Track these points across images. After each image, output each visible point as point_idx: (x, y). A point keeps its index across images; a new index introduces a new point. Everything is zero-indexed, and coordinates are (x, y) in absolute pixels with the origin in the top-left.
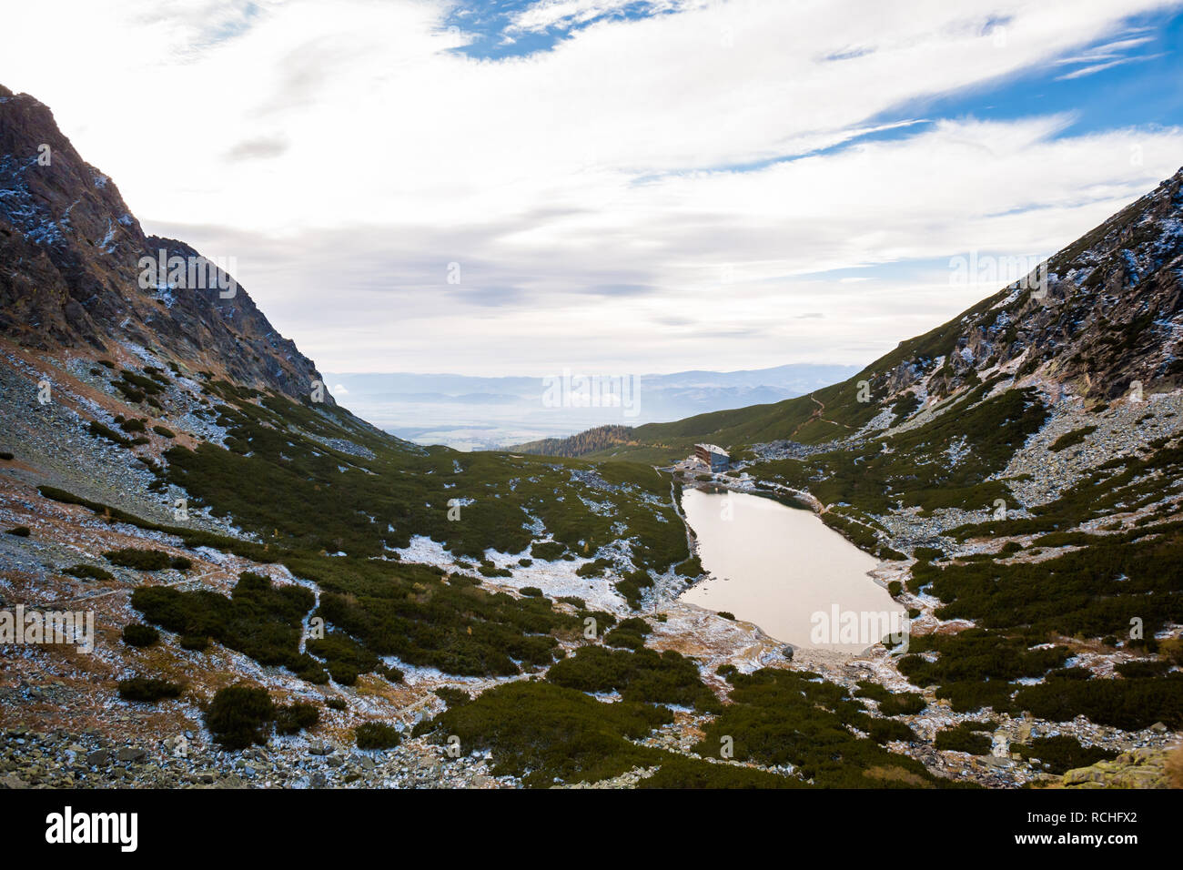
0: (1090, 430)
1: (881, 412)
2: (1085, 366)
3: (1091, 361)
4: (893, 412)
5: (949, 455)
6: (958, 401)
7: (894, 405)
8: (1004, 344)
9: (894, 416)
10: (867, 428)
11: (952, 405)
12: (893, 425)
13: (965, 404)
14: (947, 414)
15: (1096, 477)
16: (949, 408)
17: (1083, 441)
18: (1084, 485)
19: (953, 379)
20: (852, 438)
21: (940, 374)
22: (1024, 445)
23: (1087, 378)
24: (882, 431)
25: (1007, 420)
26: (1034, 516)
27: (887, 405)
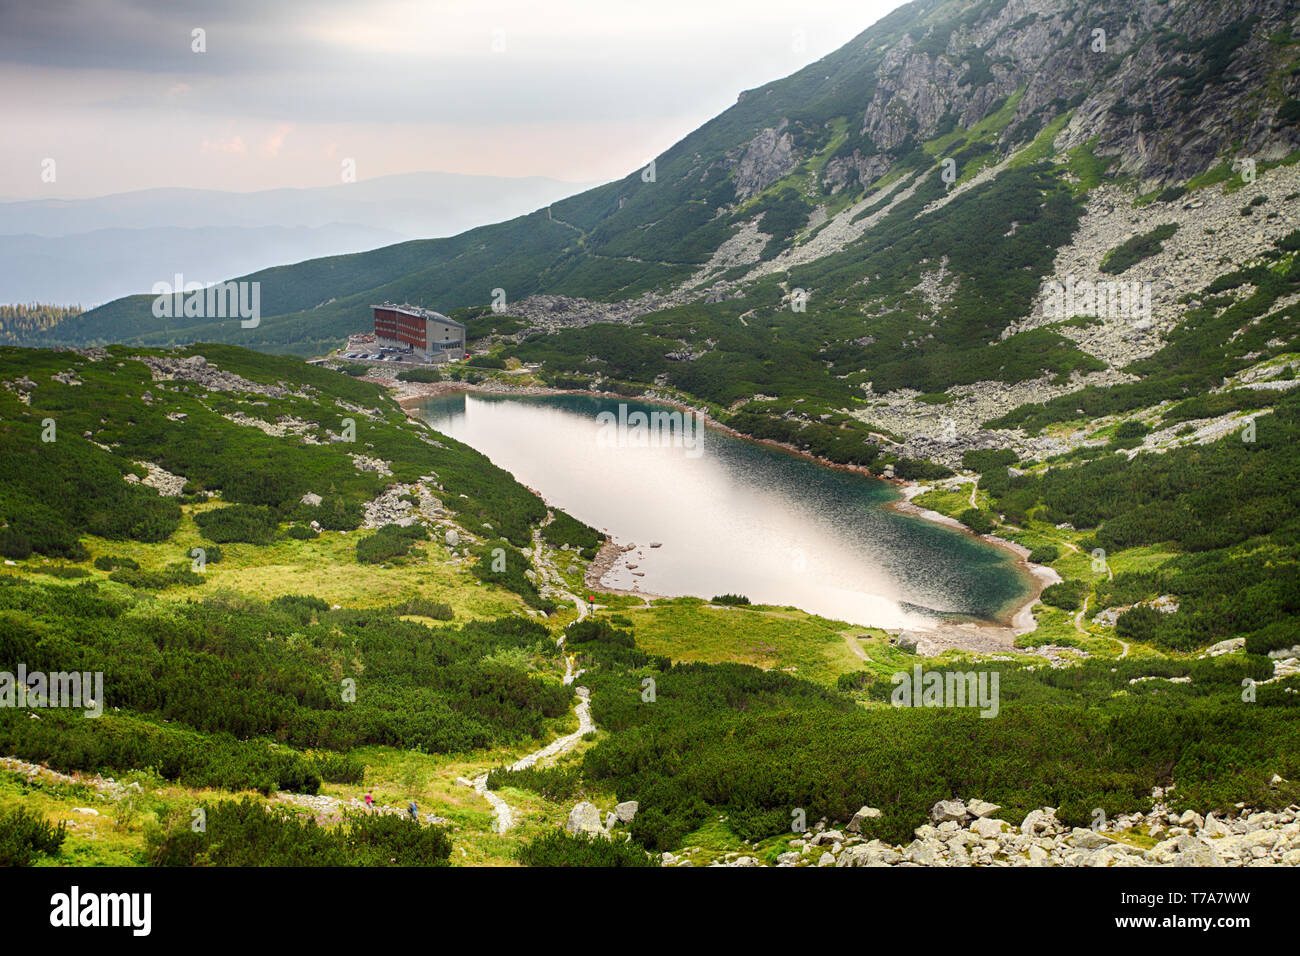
0: (1167, 231)
1: (737, 230)
2: (1136, 121)
3: (1146, 111)
4: (761, 230)
5: (920, 294)
6: (898, 199)
7: (760, 217)
8: (968, 88)
9: (766, 238)
10: (713, 264)
11: (887, 208)
12: (768, 255)
13: (915, 204)
14: (883, 224)
15: (1211, 306)
16: (884, 212)
17: (1161, 250)
18: (1195, 319)
19: (874, 161)
20: (686, 285)
21: (844, 152)
22: (1053, 267)
23: (1140, 143)
24: (747, 269)
25: (1014, 225)
26: (1137, 379)
27: (746, 217)
